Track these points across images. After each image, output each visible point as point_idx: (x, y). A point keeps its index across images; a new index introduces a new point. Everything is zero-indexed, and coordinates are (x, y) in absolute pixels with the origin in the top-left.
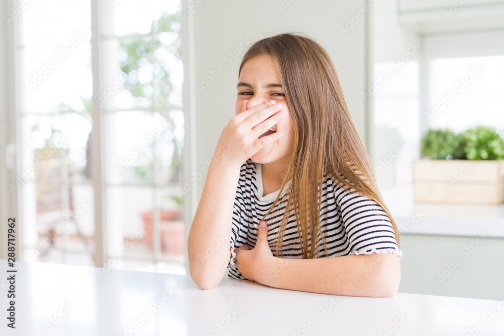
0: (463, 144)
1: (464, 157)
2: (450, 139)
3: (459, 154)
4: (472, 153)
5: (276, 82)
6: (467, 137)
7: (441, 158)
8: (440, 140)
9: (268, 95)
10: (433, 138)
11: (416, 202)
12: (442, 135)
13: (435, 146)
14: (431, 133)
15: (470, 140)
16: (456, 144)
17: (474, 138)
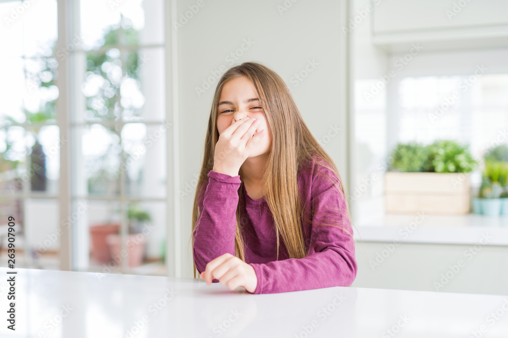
0: (431, 158)
1: (432, 170)
2: (419, 153)
3: (427, 167)
4: (440, 166)
5: (254, 97)
6: (434, 150)
7: (411, 170)
8: (410, 154)
9: (248, 110)
10: (403, 151)
11: (388, 213)
12: (411, 149)
13: (405, 160)
14: (400, 147)
15: (438, 154)
16: (425, 158)
17: (442, 152)
